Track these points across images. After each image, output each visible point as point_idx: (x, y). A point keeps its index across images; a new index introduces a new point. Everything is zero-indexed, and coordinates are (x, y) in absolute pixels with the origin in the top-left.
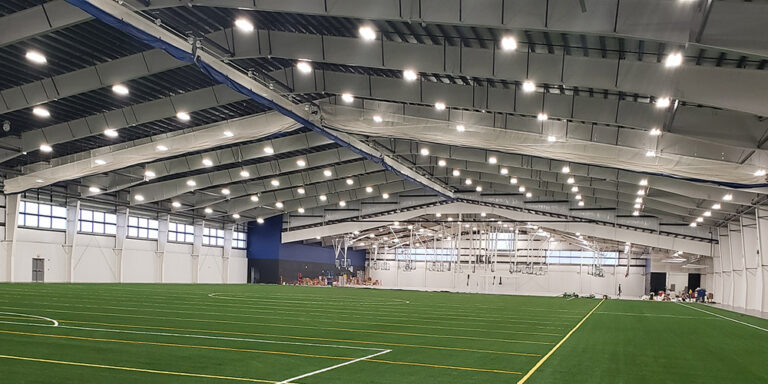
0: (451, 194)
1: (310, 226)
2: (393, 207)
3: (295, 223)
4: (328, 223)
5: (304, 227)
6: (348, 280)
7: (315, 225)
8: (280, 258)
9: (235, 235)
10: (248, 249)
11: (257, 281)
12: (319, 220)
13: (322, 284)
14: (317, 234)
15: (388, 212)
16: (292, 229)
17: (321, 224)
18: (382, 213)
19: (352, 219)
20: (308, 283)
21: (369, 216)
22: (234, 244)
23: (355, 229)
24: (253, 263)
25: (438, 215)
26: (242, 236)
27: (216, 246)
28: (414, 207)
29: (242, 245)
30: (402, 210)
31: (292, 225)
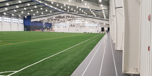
0: (63, 12)
1: (37, 18)
2: (53, 14)
3: (34, 17)
4: (40, 17)
5: (35, 18)
6: (47, 30)
7: (38, 18)
8: (31, 25)
9: (20, 20)
10: (24, 23)
11: (26, 31)
12: (38, 17)
13: (41, 31)
14: (38, 20)
15: (52, 15)
16: (33, 19)
17: (39, 17)
18: (51, 15)
19: (45, 17)
20: (37, 31)
21: (49, 16)
22: (20, 22)
23: (46, 19)
24: (25, 26)
25: (62, 16)
26: (22, 20)
27: (16, 23)
28: (57, 14)
29: (22, 22)
30: (55, 15)
31: (33, 18)
